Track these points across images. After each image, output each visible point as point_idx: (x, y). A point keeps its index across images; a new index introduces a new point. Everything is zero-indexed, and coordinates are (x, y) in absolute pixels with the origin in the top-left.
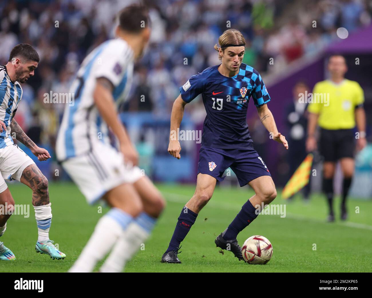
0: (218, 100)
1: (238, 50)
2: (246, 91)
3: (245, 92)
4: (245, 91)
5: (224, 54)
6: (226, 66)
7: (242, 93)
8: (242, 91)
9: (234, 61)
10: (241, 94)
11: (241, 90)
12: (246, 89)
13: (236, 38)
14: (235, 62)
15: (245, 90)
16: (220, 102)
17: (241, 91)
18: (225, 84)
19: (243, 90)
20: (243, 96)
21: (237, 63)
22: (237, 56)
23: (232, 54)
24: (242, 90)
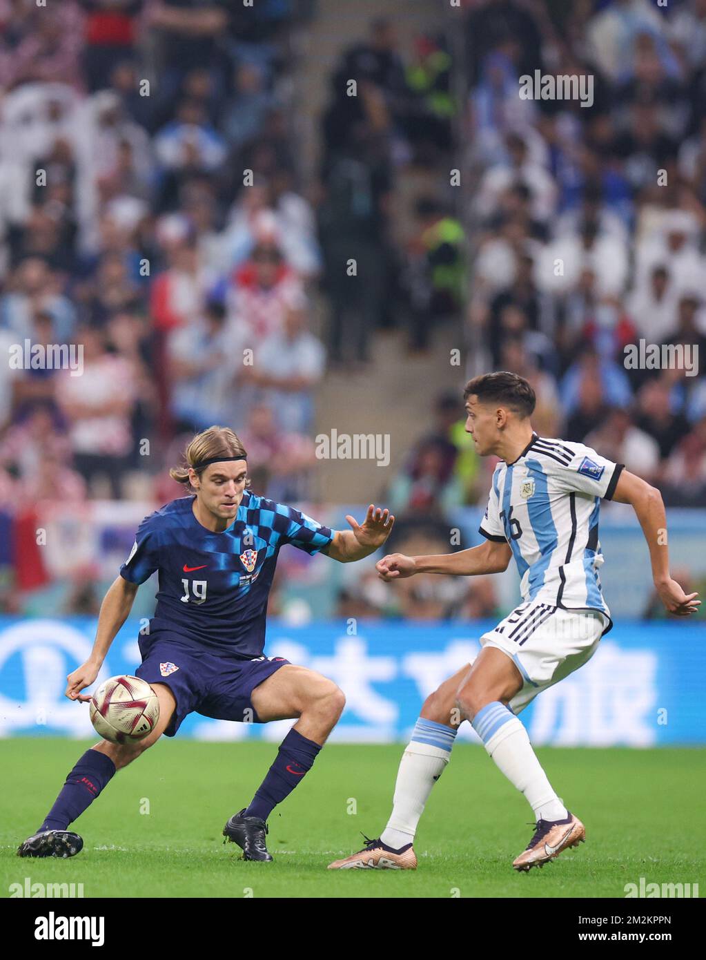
0: (196, 583)
1: (232, 469)
2: (256, 556)
3: (253, 560)
4: (253, 557)
5: (201, 482)
6: (208, 508)
7: (247, 562)
8: (246, 559)
9: (226, 493)
10: (245, 565)
11: (242, 557)
12: (255, 553)
13: (225, 443)
14: (228, 498)
15: (252, 554)
16: (199, 588)
17: (243, 560)
18: (210, 548)
19: (247, 556)
20: (250, 569)
21: (231, 497)
22: (231, 483)
23: (221, 479)
24: (245, 556)
